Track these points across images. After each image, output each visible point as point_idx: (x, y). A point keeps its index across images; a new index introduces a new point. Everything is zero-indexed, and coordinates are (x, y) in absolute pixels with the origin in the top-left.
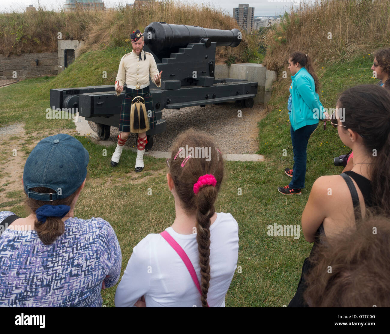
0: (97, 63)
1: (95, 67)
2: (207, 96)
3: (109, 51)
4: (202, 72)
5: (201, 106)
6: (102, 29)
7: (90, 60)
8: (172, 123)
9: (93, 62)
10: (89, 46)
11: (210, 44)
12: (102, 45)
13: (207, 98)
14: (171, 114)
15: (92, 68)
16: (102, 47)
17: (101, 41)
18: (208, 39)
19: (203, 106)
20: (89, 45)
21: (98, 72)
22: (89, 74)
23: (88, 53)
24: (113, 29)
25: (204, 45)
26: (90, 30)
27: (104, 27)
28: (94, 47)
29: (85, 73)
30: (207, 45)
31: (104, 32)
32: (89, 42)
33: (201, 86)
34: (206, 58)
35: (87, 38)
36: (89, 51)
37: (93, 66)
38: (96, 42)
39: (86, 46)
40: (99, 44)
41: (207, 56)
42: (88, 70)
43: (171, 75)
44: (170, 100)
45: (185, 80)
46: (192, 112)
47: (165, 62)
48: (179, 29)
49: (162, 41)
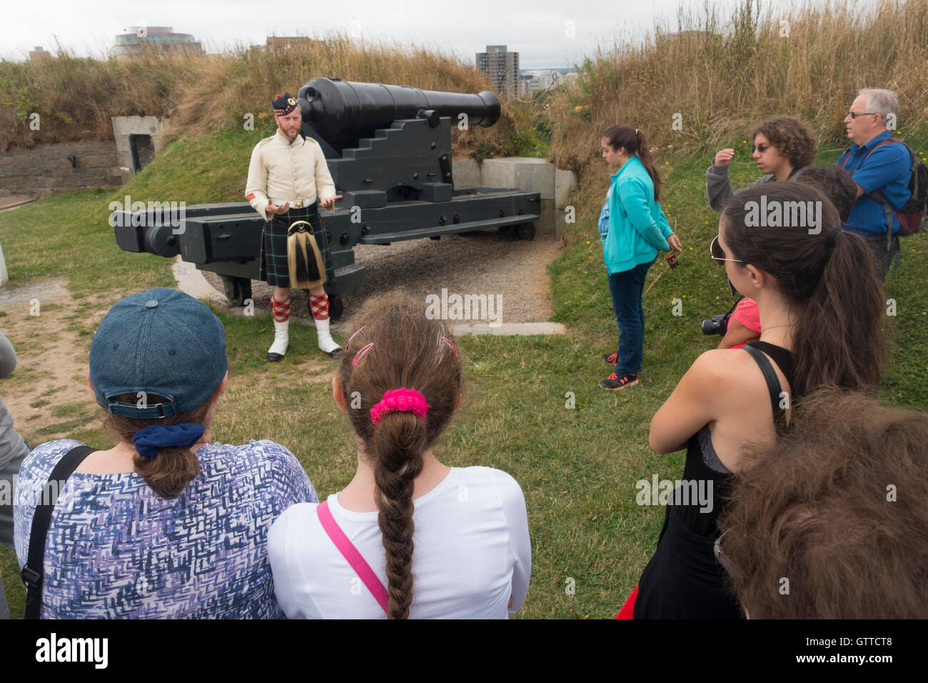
0: (204, 161)
1: (201, 168)
2: (442, 219)
3: (227, 137)
4: (428, 175)
5: (432, 238)
6: (205, 94)
7: (188, 155)
8: (376, 270)
9: (194, 159)
10: (182, 128)
11: (439, 121)
12: (210, 125)
13: (443, 223)
14: (372, 255)
15: (196, 172)
16: (210, 129)
17: (206, 118)
18: (432, 111)
19: (436, 237)
20: (182, 125)
21: (208, 177)
22: (190, 183)
23: (180, 141)
24: (229, 94)
25: (425, 123)
26: (178, 96)
27: (209, 89)
28: (192, 129)
29: (182, 180)
30: (433, 122)
31: (211, 100)
32: (179, 120)
33: (428, 201)
34: (433, 148)
35: (175, 112)
36: (184, 137)
37: (196, 166)
38: (195, 120)
39: (176, 129)
40: (202, 123)
41: (433, 144)
42: (187, 174)
43: (364, 182)
44: (368, 228)
45: (394, 189)
46: (414, 250)
47: (350, 155)
48: (370, 91)
49: (339, 115)
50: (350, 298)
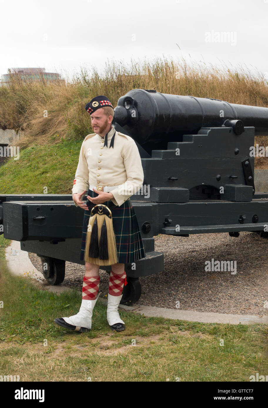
0: (45, 164)
1: (42, 170)
2: (241, 217)
3: (66, 146)
4: (230, 177)
5: (231, 234)
6: (53, 112)
7: (33, 159)
8: (179, 262)
9: (38, 163)
10: (32, 138)
11: (243, 130)
12: (55, 136)
13: (242, 221)
14: (178, 250)
15: (37, 172)
16: (54, 139)
17: (52, 131)
18: (237, 121)
19: (234, 234)
20: (32, 136)
21: (46, 177)
22: (32, 182)
23: (29, 148)
24: (73, 111)
25: (230, 131)
26: (33, 113)
27: (57, 108)
28: (40, 139)
29: (26, 179)
30: (237, 130)
31: (58, 116)
32: (31, 132)
33: (228, 200)
34: (237, 153)
35: (28, 126)
36: (33, 145)
37: (38, 168)
38: (43, 132)
39: (27, 138)
40: (48, 135)
41: (237, 150)
42: (30, 174)
43: (170, 179)
44: (170, 220)
45: (197, 188)
46: (216, 248)
47: (158, 155)
48: (182, 103)
49: (151, 121)
50: (151, 285)
